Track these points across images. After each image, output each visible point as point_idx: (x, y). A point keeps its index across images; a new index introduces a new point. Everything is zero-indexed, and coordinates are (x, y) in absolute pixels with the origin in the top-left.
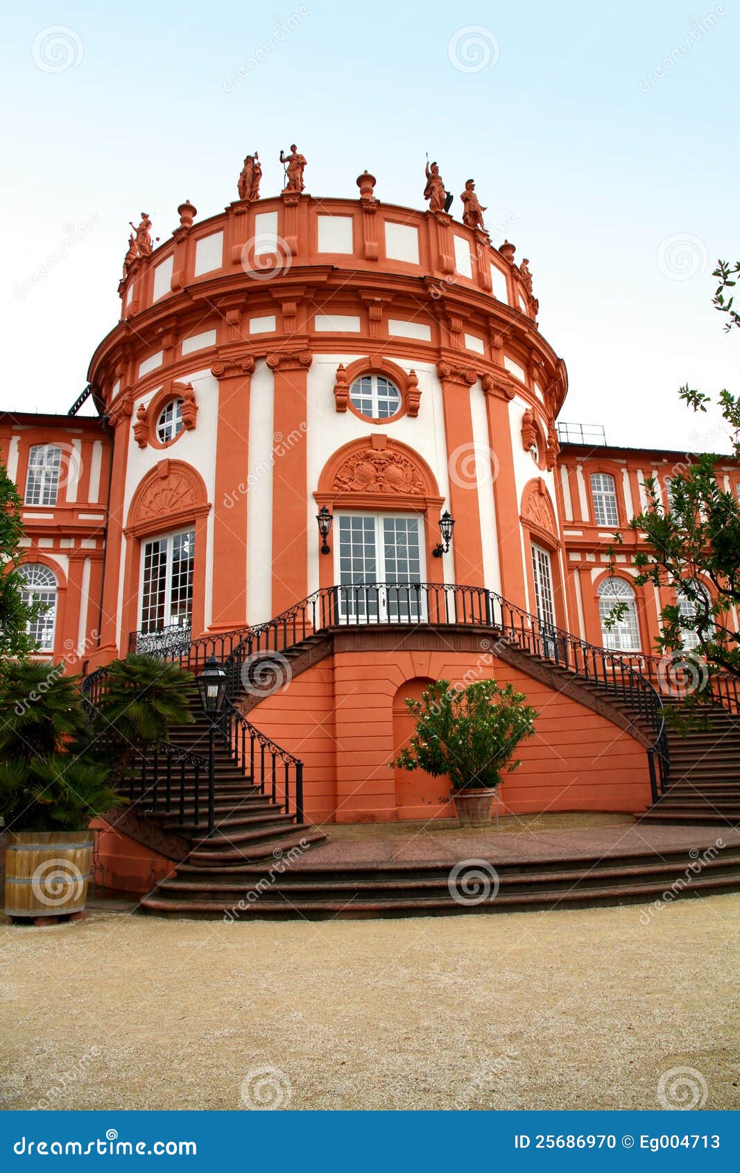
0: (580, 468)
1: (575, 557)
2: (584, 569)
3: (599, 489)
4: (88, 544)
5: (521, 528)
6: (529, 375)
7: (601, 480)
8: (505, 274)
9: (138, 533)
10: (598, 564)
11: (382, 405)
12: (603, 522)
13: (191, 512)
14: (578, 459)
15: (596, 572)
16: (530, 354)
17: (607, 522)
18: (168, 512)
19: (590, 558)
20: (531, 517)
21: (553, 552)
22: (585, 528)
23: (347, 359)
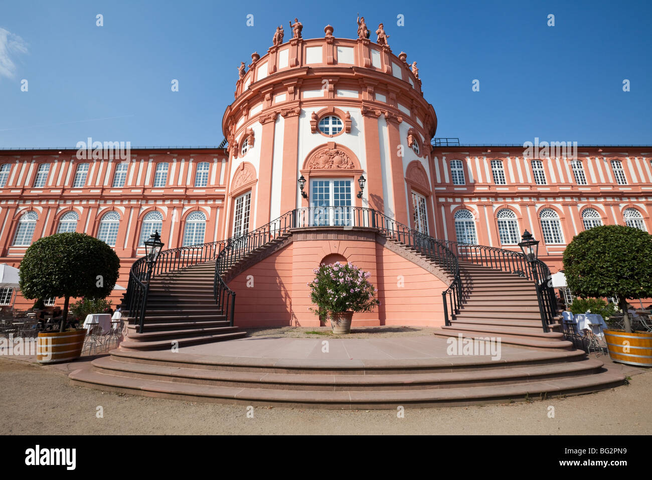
0: (444, 158)
1: (442, 200)
2: (447, 205)
3: (455, 167)
4: (219, 202)
5: (406, 184)
6: (412, 112)
7: (456, 163)
8: (401, 68)
9: (233, 195)
10: (454, 203)
11: (334, 129)
12: (457, 183)
13: (250, 183)
14: (443, 153)
15: (453, 207)
16: (412, 102)
17: (459, 183)
18: (243, 184)
19: (450, 200)
20: (412, 179)
21: (427, 197)
22: (447, 186)
23: (317, 109)
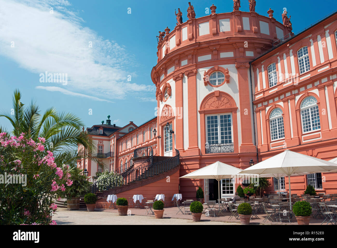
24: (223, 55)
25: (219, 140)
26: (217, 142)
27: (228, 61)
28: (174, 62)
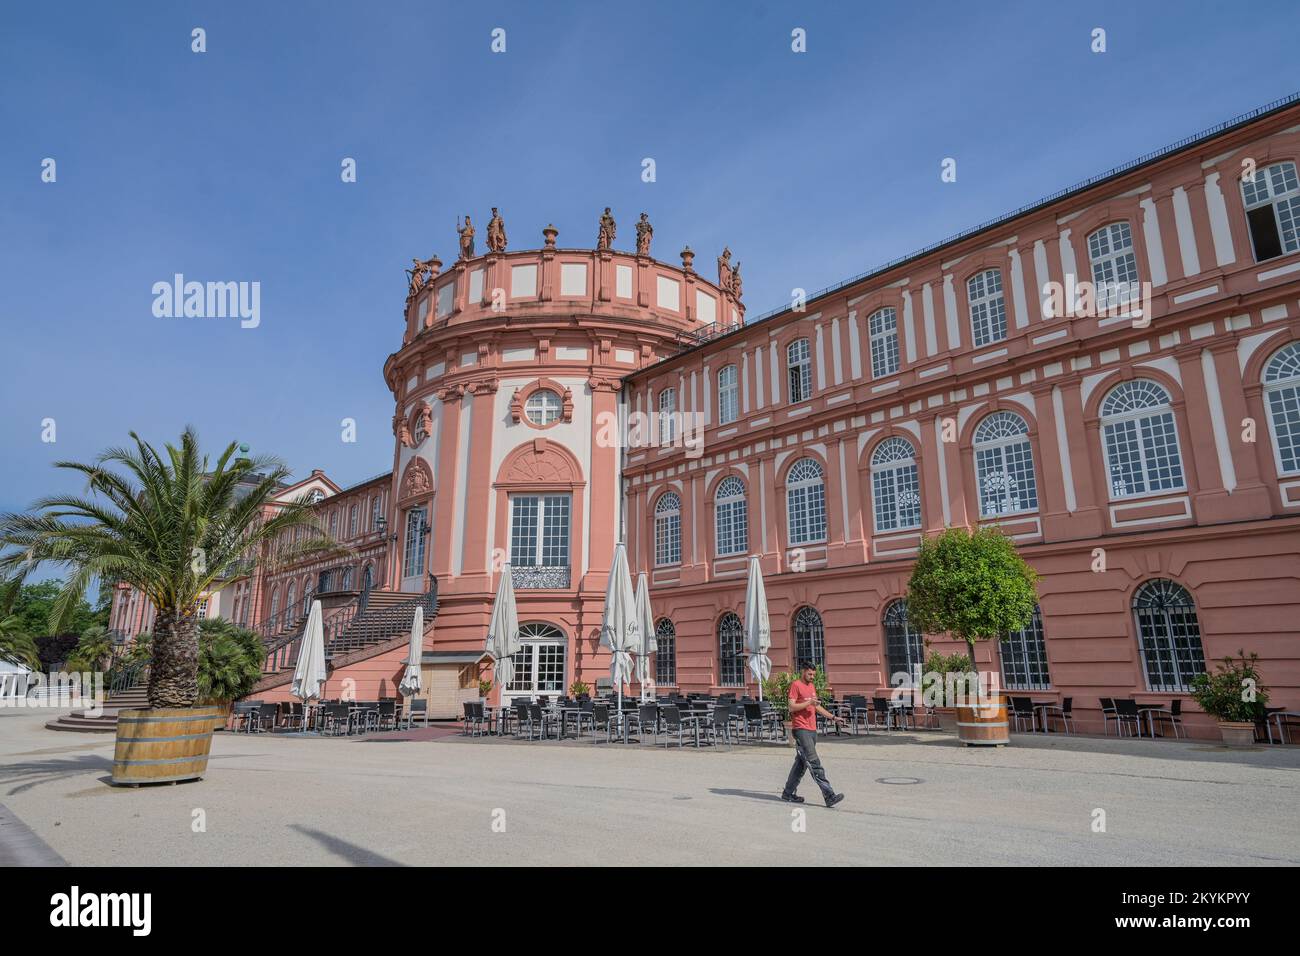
24: (563, 354)
25: (539, 559)
26: (532, 563)
27: (571, 368)
28: (444, 352)
